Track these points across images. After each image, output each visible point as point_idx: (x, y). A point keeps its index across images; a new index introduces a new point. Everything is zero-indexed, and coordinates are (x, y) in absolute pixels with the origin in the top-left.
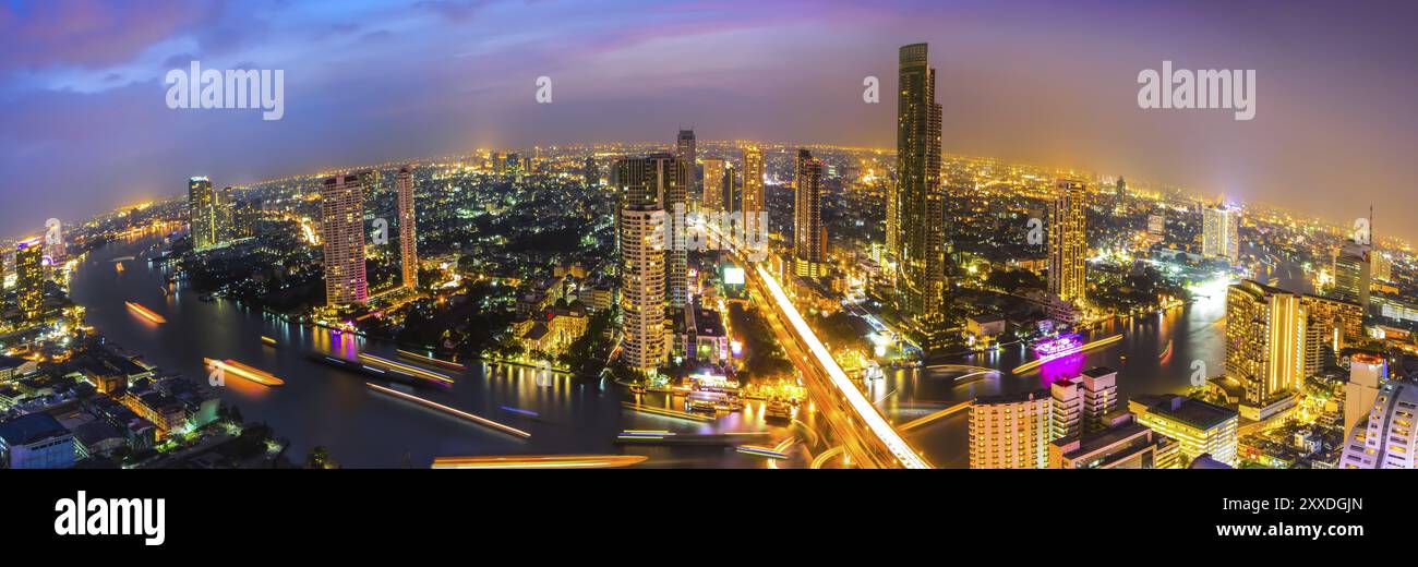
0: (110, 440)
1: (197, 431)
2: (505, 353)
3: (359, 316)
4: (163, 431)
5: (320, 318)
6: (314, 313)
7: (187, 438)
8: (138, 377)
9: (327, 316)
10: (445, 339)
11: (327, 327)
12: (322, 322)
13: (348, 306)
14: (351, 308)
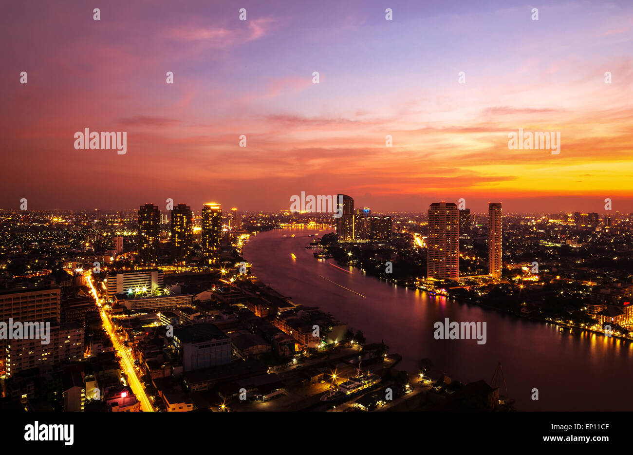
0: (260, 346)
1: (325, 347)
2: (577, 322)
3: (451, 287)
4: (301, 344)
5: (421, 284)
6: (416, 281)
7: (320, 351)
8: (286, 309)
9: (427, 284)
10: (523, 306)
11: (426, 290)
12: (422, 287)
13: (443, 281)
14: (444, 282)
